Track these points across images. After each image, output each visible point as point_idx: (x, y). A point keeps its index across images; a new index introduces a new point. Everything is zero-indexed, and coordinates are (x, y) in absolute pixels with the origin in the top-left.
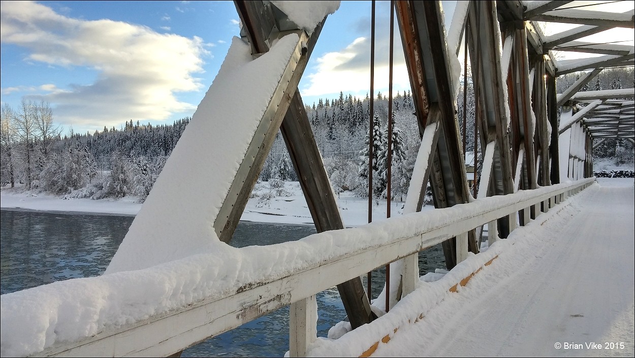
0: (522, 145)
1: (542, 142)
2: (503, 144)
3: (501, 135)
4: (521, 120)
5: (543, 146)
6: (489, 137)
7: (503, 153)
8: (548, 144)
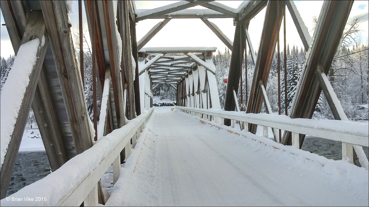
0: (108, 74)
1: (128, 76)
2: (62, 49)
3: (55, 29)
4: (105, 41)
5: (129, 81)
6: (28, 30)
7: (65, 69)
8: (133, 78)
